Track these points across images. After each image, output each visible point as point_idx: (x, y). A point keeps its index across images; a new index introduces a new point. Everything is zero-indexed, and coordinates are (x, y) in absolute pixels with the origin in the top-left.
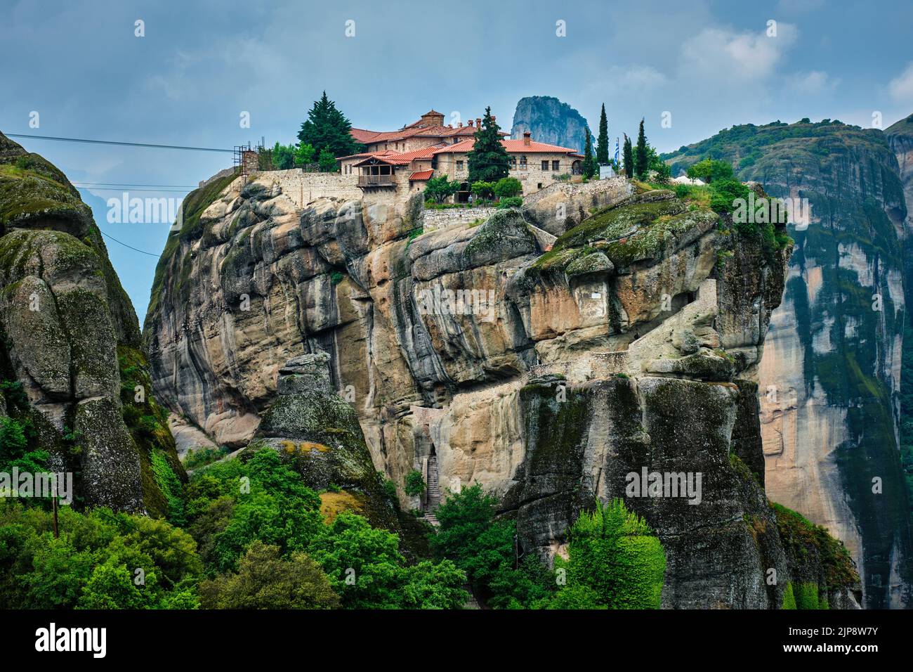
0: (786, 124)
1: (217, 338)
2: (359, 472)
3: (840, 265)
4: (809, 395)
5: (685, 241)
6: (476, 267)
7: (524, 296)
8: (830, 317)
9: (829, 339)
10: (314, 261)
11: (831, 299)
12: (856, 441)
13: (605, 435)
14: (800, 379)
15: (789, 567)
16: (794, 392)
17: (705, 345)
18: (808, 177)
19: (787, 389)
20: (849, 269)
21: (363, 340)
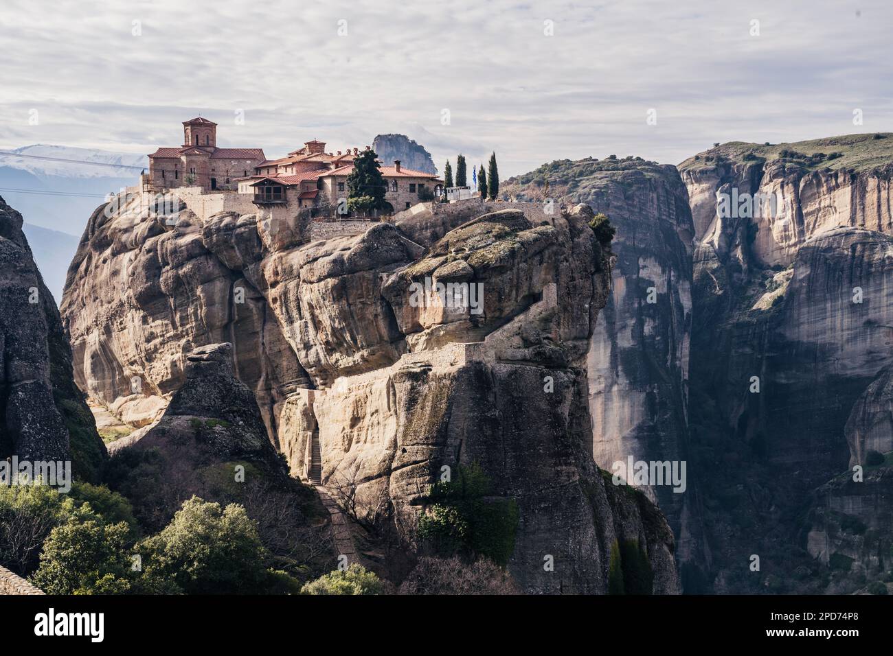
0: (596, 160)
1: (126, 331)
2: (257, 443)
3: (640, 276)
4: (614, 383)
5: (531, 251)
6: (357, 271)
7: (397, 296)
8: (632, 317)
9: (630, 336)
10: (214, 265)
11: (633, 303)
12: (652, 419)
13: (465, 411)
14: (606, 369)
15: (615, 523)
16: (602, 380)
17: (547, 338)
18: (615, 203)
19: (596, 377)
20: (647, 278)
21: (257, 333)
